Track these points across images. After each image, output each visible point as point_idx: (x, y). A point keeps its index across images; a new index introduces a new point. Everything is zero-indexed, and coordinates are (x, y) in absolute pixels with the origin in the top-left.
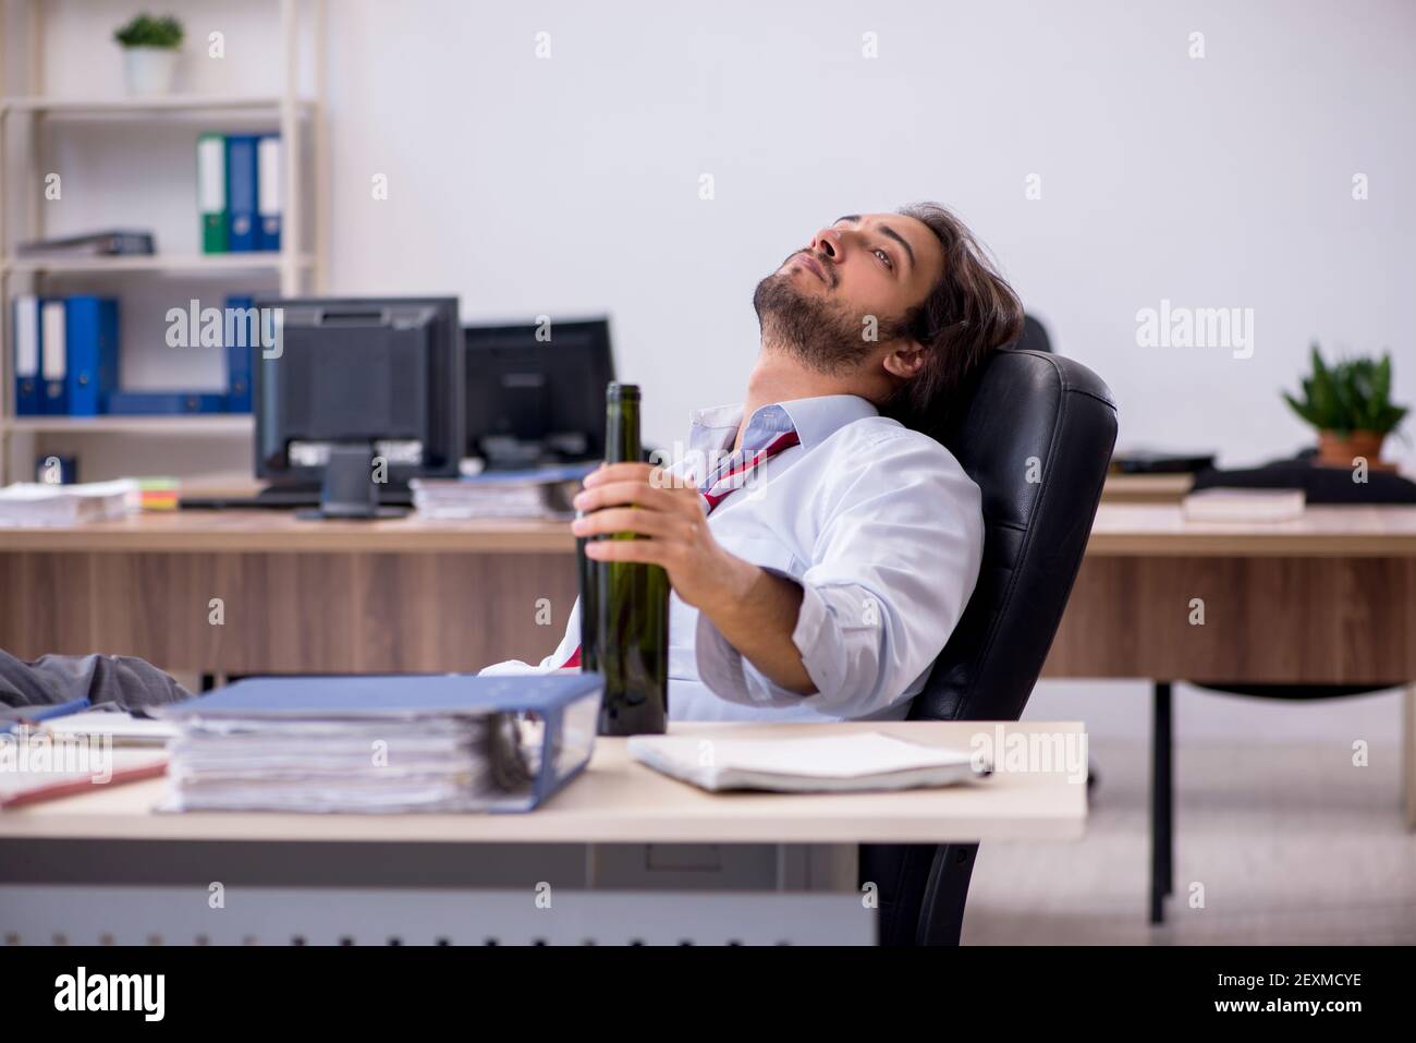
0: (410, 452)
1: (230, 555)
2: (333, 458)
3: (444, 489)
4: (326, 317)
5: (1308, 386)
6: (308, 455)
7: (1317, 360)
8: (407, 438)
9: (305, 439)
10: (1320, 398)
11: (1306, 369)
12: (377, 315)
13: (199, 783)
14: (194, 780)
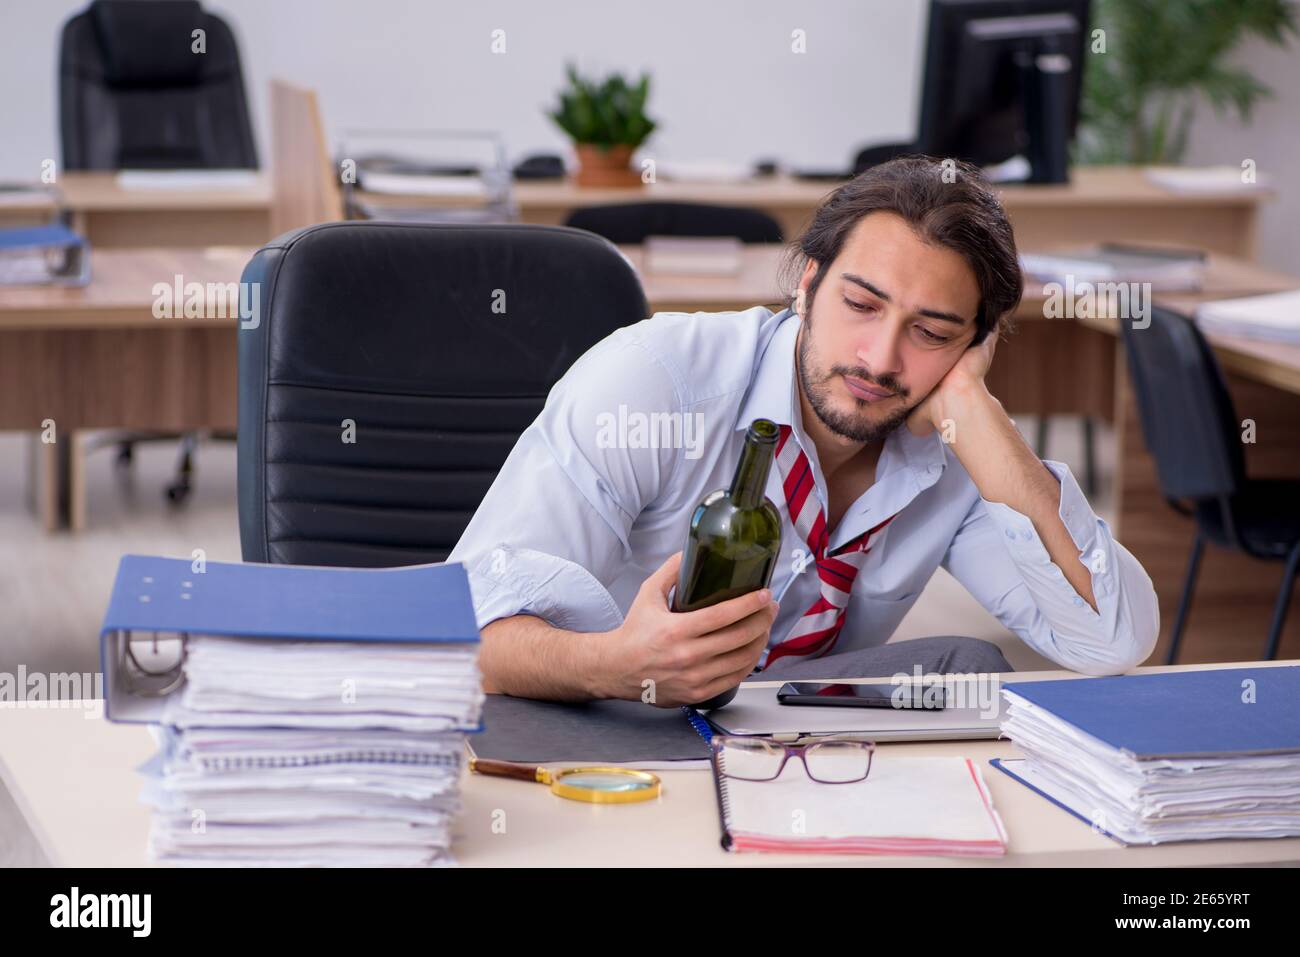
13: (1165, 817)
14: (1161, 815)
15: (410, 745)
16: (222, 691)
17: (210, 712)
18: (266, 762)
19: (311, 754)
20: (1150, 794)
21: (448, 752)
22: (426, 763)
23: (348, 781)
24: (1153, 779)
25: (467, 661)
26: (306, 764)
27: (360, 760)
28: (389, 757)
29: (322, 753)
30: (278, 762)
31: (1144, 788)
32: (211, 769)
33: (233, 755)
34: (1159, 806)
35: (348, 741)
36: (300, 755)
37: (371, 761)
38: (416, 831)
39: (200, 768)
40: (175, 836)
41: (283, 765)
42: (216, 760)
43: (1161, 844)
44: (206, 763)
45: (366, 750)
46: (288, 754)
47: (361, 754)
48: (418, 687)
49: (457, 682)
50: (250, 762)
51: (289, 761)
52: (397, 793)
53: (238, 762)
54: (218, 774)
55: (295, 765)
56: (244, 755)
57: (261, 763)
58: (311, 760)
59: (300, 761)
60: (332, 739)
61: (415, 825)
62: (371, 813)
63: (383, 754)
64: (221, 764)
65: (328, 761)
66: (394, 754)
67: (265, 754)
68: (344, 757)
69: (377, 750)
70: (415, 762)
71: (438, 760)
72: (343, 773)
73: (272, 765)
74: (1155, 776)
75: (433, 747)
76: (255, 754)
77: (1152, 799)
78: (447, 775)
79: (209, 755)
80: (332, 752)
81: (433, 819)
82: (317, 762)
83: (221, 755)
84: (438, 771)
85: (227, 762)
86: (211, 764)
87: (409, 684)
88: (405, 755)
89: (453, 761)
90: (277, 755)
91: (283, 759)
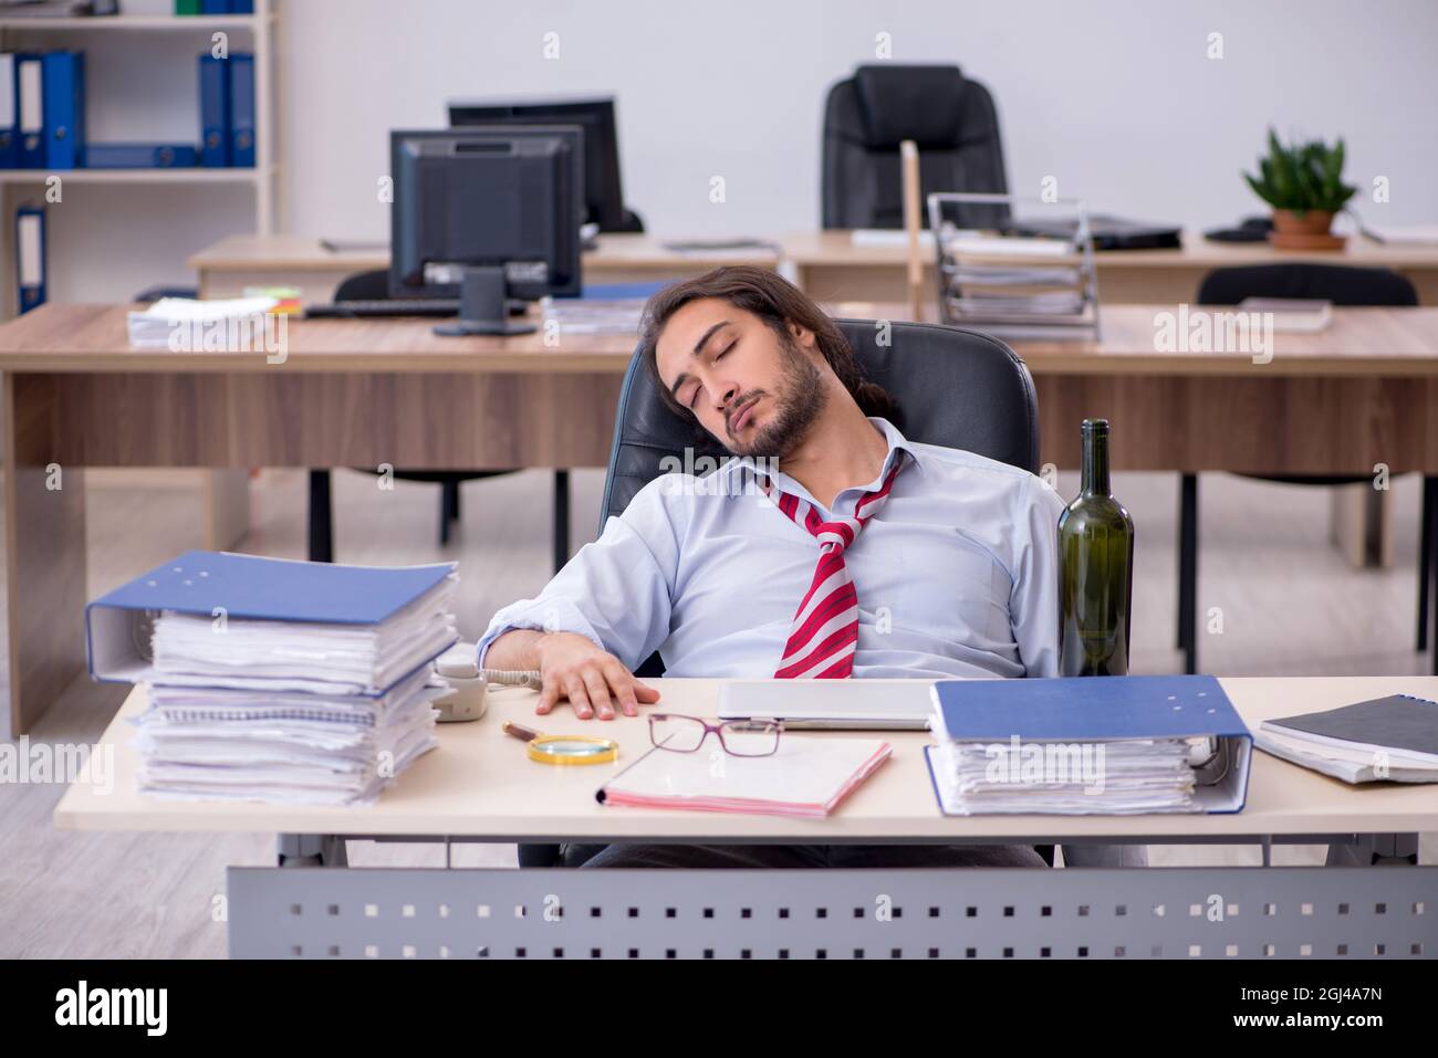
0: (536, 272)
1: (360, 376)
2: (468, 277)
3: (571, 307)
4: (459, 148)
5: (1266, 167)
6: (440, 274)
7: (1274, 143)
8: (535, 260)
9: (440, 260)
10: (1279, 181)
11: (1264, 150)
12: (507, 147)
13: (980, 792)
14: (976, 791)
15: (329, 706)
16: (179, 657)
17: (171, 674)
18: (216, 716)
19: (252, 711)
20: (966, 772)
21: (365, 713)
22: (347, 721)
23: (277, 733)
24: (968, 760)
25: (370, 638)
26: (248, 718)
27: (293, 717)
28: (316, 715)
29: (261, 710)
30: (225, 716)
31: (964, 767)
32: (172, 718)
33: (189, 709)
34: (973, 783)
35: (279, 700)
36: (243, 711)
37: (302, 718)
38: (338, 777)
39: (163, 717)
40: (149, 773)
41: (230, 719)
42: (175, 713)
43: (974, 815)
44: (168, 715)
45: (297, 709)
46: (234, 710)
47: (293, 712)
48: (328, 659)
49: (358, 655)
50: (203, 715)
51: (234, 716)
52: (312, 743)
53: (194, 715)
54: (178, 724)
55: (239, 719)
56: (198, 709)
57: (212, 716)
58: (252, 715)
59: (243, 716)
60: (267, 699)
61: (337, 772)
62: (300, 759)
63: (311, 713)
64: (180, 716)
65: (266, 717)
66: (320, 713)
67: (216, 709)
68: (279, 714)
69: (306, 709)
70: (338, 721)
71: (356, 719)
72: (278, 726)
73: (221, 718)
74: (970, 757)
75: (347, 708)
76: (208, 709)
77: (966, 777)
78: (359, 731)
79: (171, 708)
80: (270, 709)
81: (346, 767)
82: (257, 717)
83: (180, 708)
84: (351, 728)
85: (185, 714)
86: (172, 715)
87: (321, 656)
88: (330, 714)
89: (369, 721)
90: (225, 710)
91: (230, 713)
